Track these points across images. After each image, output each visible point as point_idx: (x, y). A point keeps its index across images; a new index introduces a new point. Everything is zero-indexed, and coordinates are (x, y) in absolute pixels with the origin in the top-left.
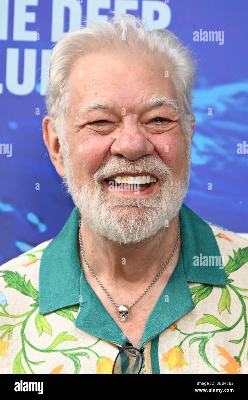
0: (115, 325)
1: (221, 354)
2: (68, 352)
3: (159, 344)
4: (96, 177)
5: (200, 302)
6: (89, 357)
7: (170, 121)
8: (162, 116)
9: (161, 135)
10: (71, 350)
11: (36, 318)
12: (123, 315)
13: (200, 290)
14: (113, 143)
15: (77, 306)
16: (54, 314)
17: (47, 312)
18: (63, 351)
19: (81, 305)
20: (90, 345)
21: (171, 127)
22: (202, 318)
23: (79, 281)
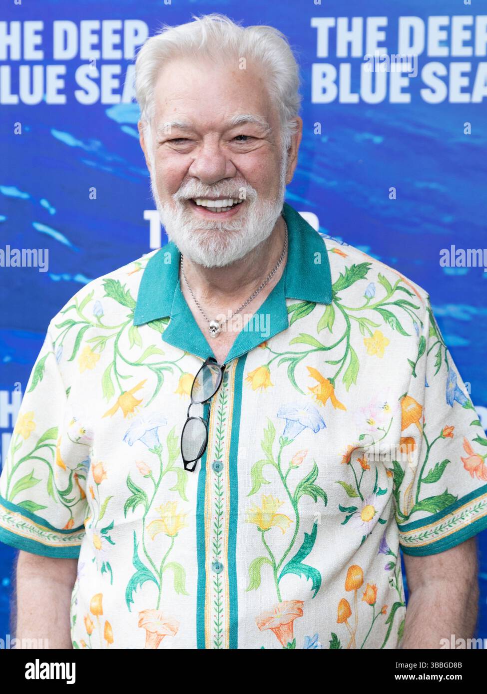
0: (203, 340)
1: (311, 375)
2: (154, 366)
3: (246, 362)
4: (176, 196)
5: (298, 320)
6: (173, 372)
7: (256, 138)
8: (245, 134)
9: (246, 154)
10: (157, 364)
11: (130, 330)
12: (214, 331)
13: (300, 307)
14: (191, 163)
15: (168, 318)
16: (147, 325)
17: (140, 324)
18: (149, 365)
19: (171, 318)
20: (175, 360)
21: (257, 146)
22: (297, 338)
23: (173, 293)
